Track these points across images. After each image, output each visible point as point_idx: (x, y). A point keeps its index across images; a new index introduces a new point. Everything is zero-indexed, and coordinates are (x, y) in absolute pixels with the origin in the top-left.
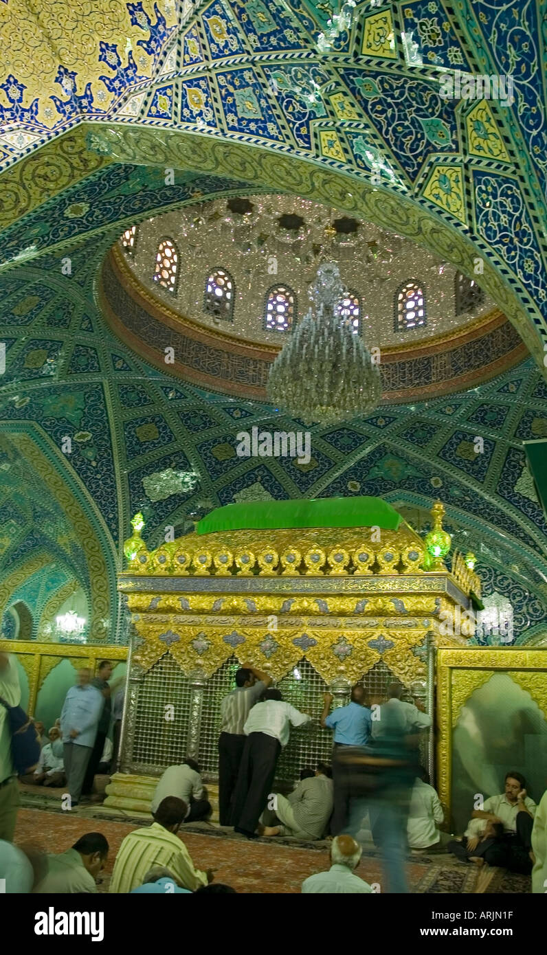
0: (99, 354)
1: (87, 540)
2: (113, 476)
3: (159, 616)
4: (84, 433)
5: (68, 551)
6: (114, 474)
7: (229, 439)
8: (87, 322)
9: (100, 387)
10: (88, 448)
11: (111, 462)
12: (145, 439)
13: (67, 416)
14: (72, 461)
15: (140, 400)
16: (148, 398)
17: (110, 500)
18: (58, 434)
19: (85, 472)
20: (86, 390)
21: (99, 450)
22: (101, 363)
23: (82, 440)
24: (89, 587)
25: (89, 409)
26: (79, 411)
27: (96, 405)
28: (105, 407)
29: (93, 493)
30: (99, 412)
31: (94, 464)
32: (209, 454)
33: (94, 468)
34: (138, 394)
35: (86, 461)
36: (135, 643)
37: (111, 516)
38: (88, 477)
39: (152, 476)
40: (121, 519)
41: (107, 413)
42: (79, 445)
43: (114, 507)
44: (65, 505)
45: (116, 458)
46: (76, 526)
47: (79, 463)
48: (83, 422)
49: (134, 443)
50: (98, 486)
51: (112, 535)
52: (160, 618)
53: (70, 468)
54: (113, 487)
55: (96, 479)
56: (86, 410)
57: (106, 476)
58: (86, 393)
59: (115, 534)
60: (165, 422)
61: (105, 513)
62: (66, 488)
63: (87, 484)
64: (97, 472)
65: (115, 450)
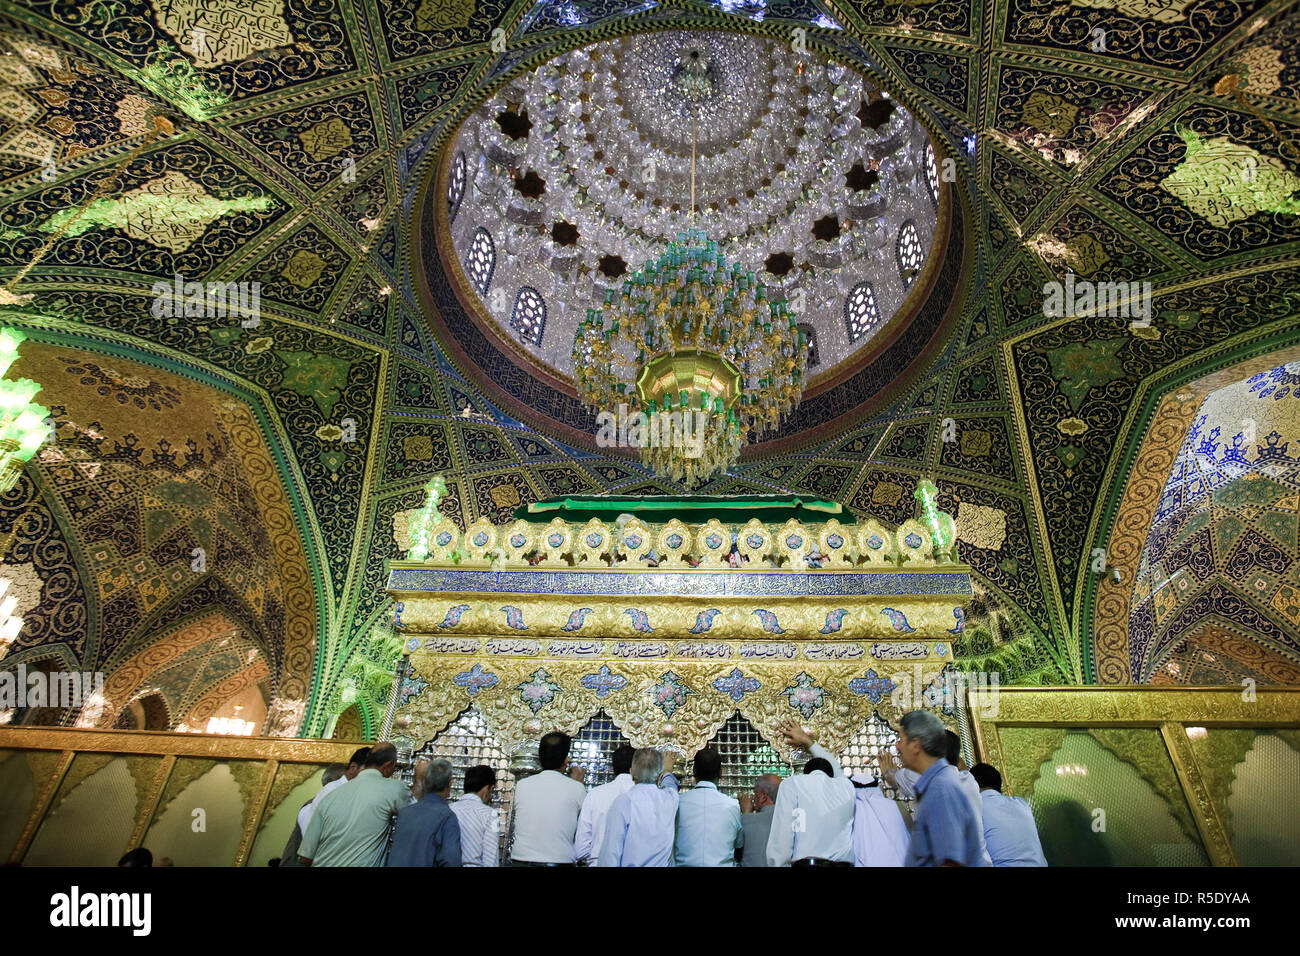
0: (390, 307)
1: (296, 591)
2: (356, 501)
3: (459, 641)
4: (333, 428)
5: (259, 611)
6: (359, 499)
7: (515, 479)
8: (390, 245)
9: (375, 361)
10: (332, 452)
11: (359, 479)
12: (412, 457)
13: (316, 396)
14: (304, 467)
15: (421, 398)
16: (432, 398)
17: (344, 536)
18: (296, 420)
19: (320, 488)
20: (355, 361)
21: (348, 458)
22: (388, 322)
23: (327, 438)
24: (279, 664)
25: (350, 392)
26: (336, 392)
27: (362, 387)
28: (374, 393)
29: (322, 521)
30: (364, 400)
31: (335, 478)
32: (487, 496)
33: (334, 483)
34: (421, 389)
35: (324, 471)
36: (404, 690)
37: (339, 560)
38: (321, 495)
39: (408, 512)
40: (352, 567)
41: (373, 405)
42: (322, 445)
43: (347, 546)
44: (276, 532)
45: (368, 474)
46: (284, 569)
47: (313, 472)
48: (336, 411)
49: (397, 458)
50: (332, 512)
51: (335, 588)
52: (461, 644)
53: (299, 477)
54: (354, 517)
55: (333, 500)
56: (345, 393)
57: (347, 499)
58: (353, 366)
59: (339, 586)
60: (445, 439)
61: (332, 553)
62: (286, 506)
63: (318, 506)
64: (336, 491)
65: (370, 463)
